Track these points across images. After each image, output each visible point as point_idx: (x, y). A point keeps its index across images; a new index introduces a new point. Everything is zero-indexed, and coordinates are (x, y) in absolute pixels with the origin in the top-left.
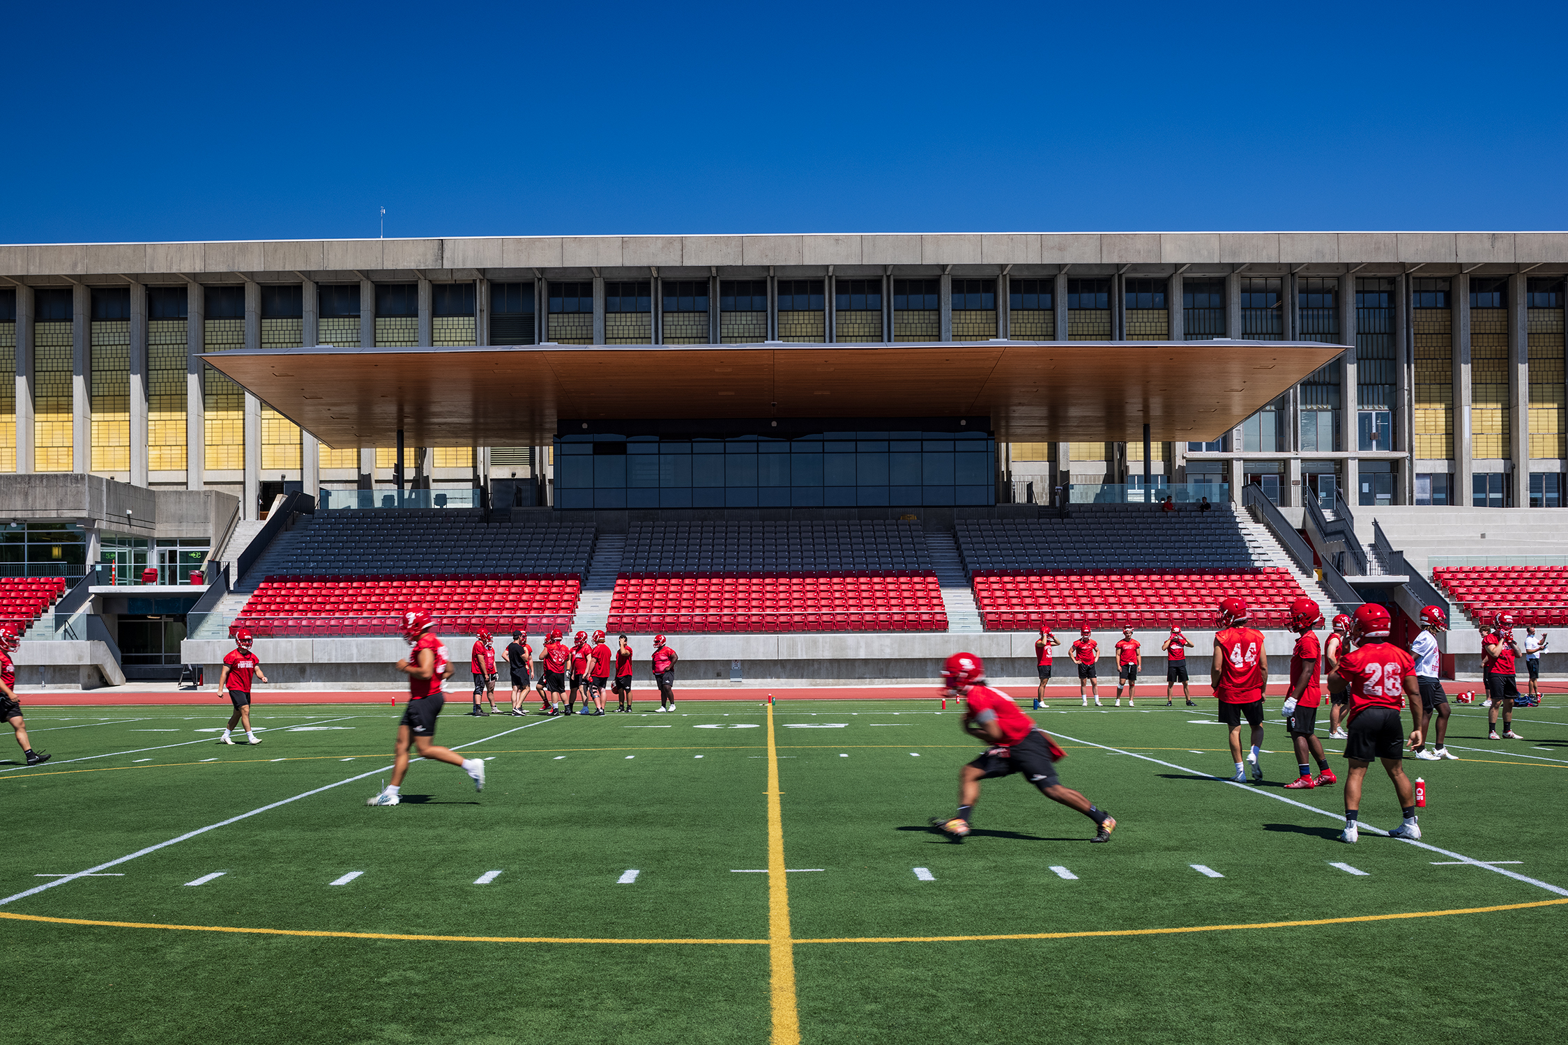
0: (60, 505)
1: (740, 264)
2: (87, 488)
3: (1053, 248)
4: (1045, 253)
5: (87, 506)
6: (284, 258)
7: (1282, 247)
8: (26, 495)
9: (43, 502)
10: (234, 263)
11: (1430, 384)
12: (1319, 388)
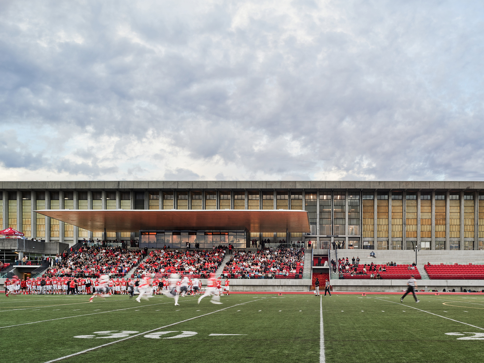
0: (11, 246)
1: (192, 188)
2: (18, 242)
3: (269, 185)
4: (267, 186)
5: (18, 246)
6: (80, 185)
7: (326, 185)
8: (3, 243)
9: (7, 245)
10: (68, 187)
11: (368, 219)
12: (340, 219)
